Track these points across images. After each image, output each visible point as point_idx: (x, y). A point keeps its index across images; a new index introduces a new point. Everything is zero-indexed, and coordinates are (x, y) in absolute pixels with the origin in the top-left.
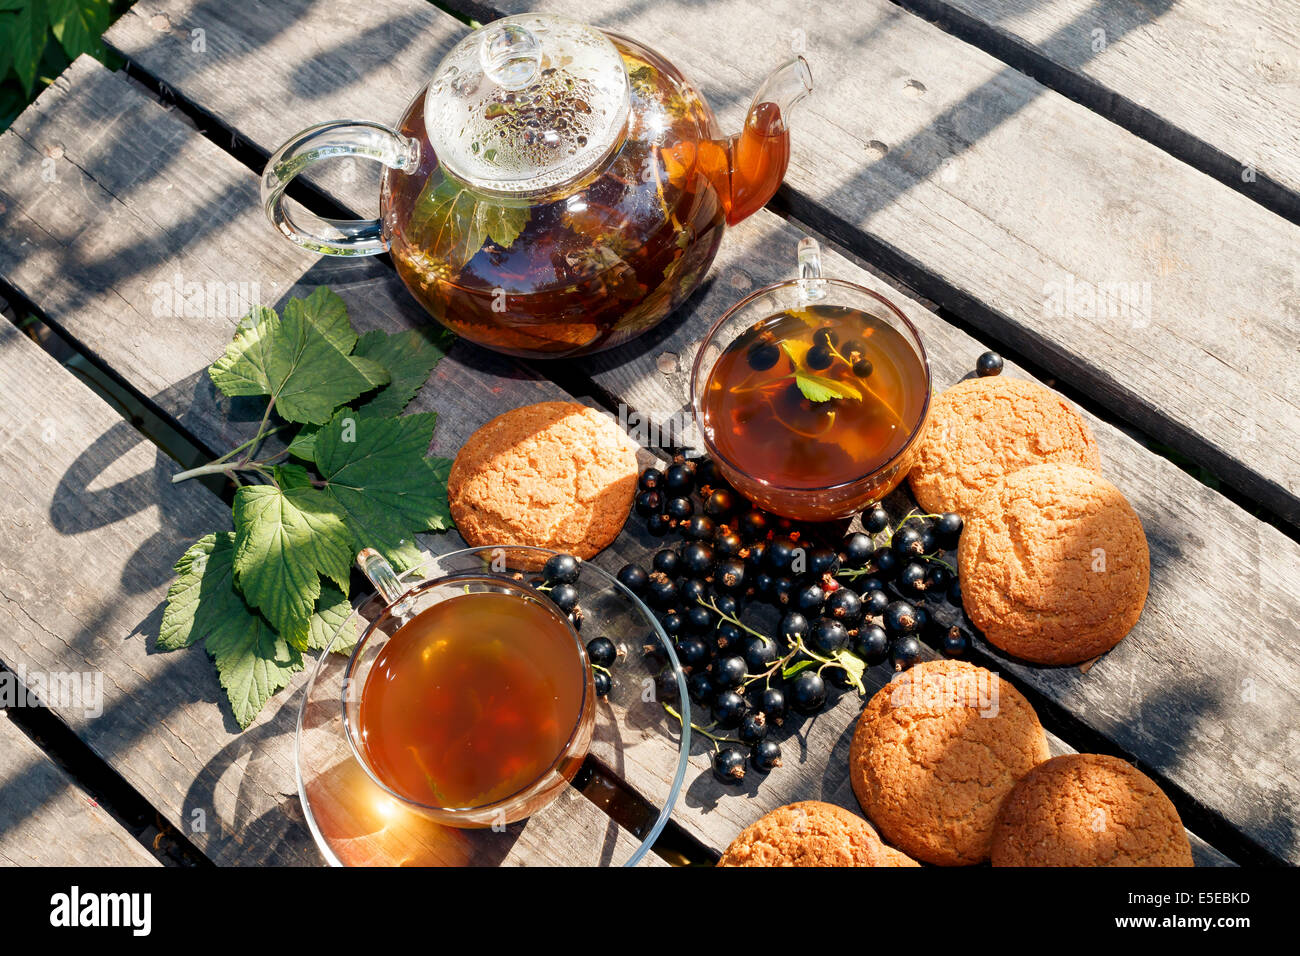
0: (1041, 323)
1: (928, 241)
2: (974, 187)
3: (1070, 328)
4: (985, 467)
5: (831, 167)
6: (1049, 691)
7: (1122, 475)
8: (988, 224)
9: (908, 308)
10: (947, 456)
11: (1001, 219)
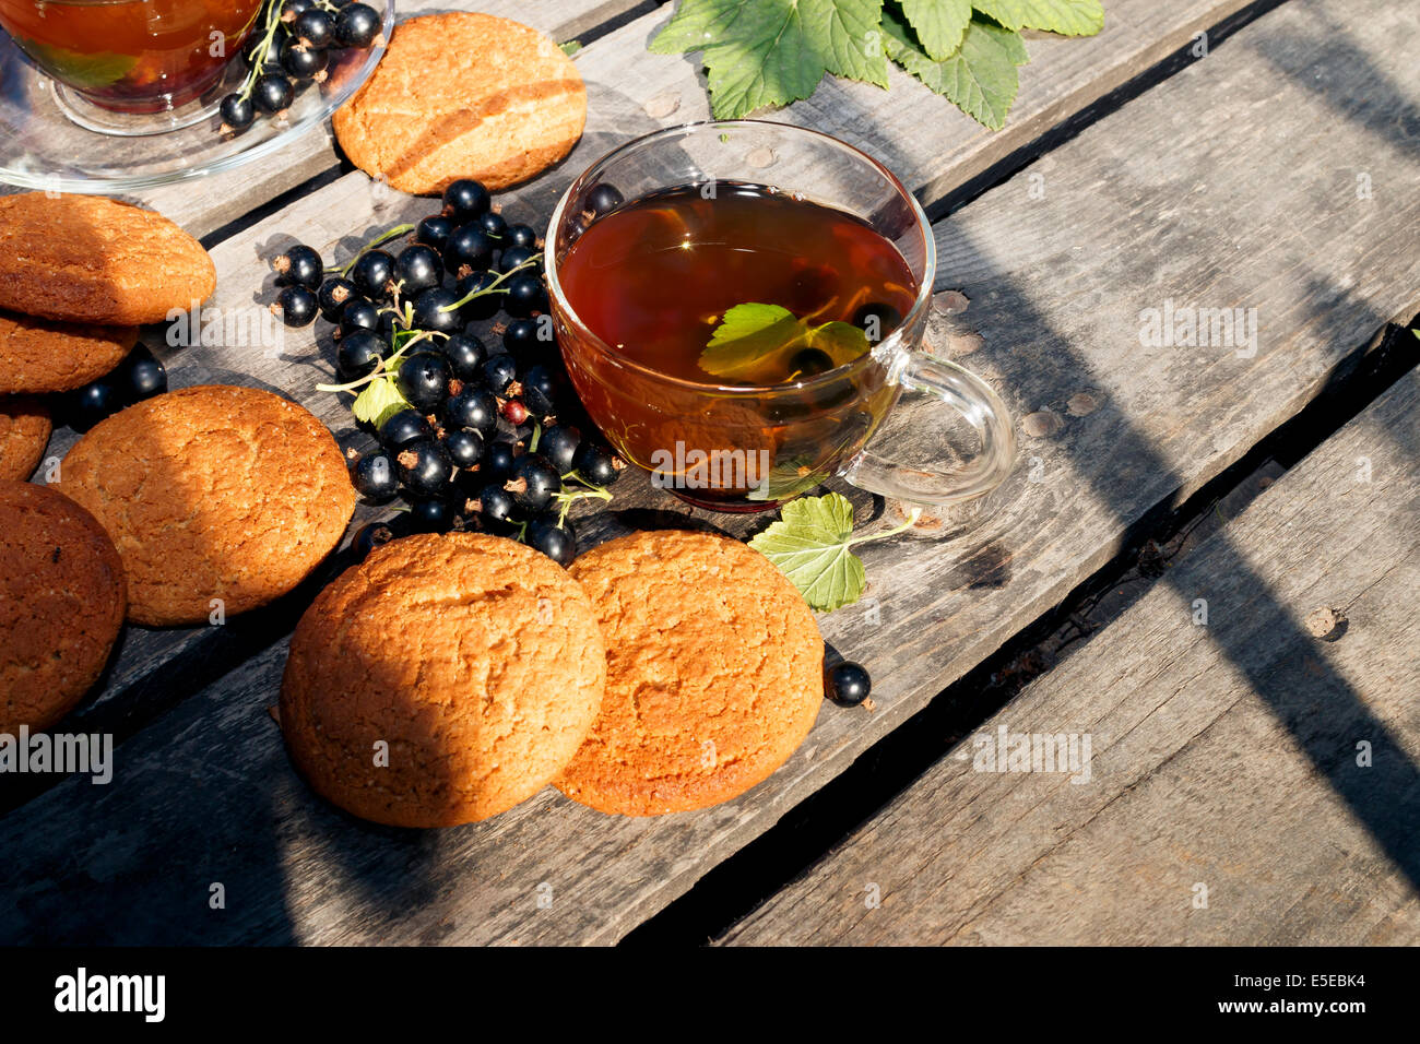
0: (927, 798)
1: (1127, 663)
2: (1236, 755)
3: (910, 842)
4: (640, 616)
5: (1295, 555)
6: (261, 660)
7: (596, 852)
8: (1154, 760)
9: (994, 608)
10: (673, 567)
11: (1161, 784)
